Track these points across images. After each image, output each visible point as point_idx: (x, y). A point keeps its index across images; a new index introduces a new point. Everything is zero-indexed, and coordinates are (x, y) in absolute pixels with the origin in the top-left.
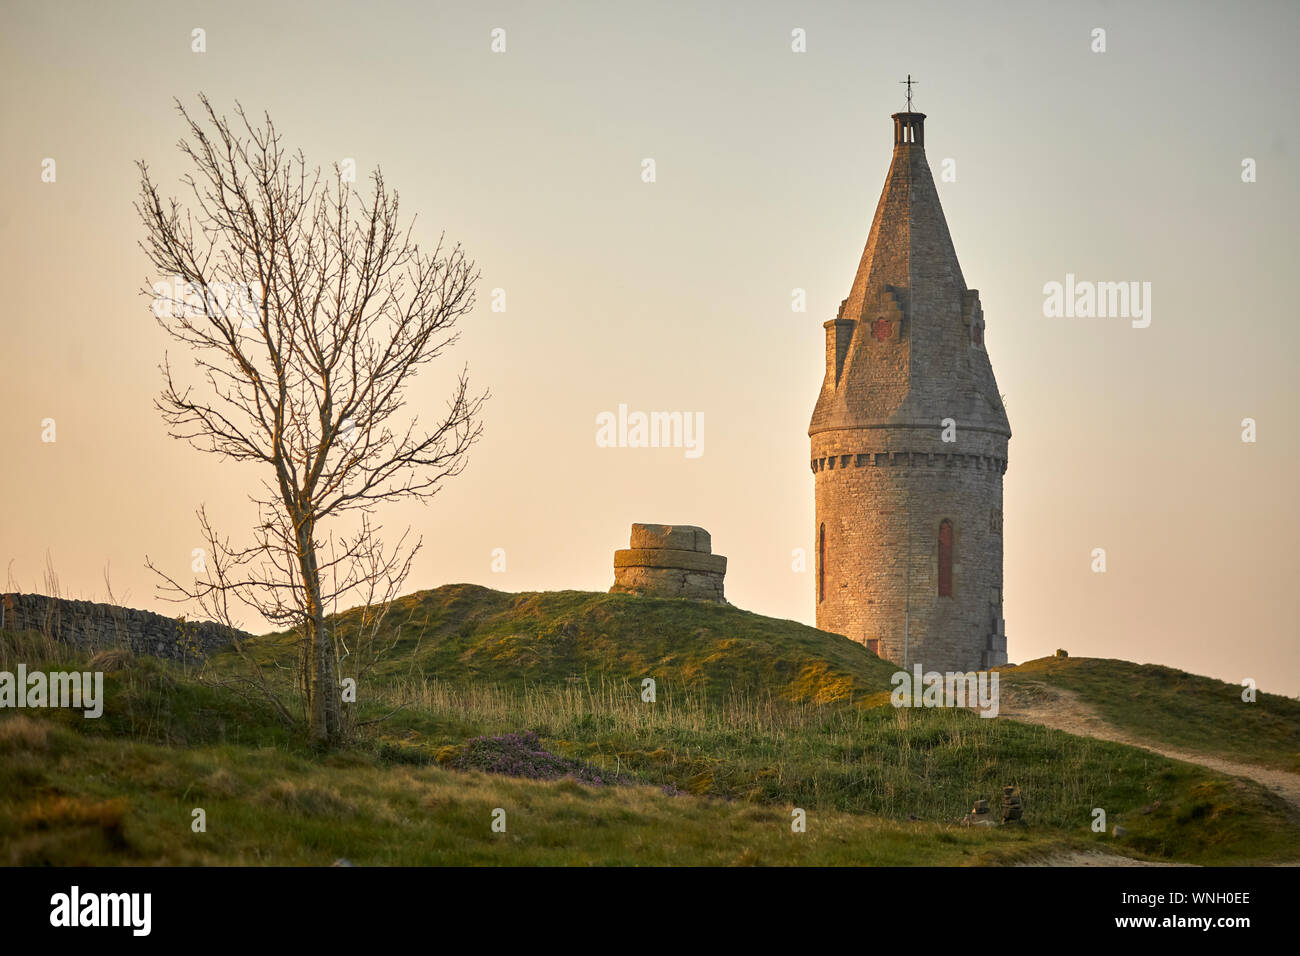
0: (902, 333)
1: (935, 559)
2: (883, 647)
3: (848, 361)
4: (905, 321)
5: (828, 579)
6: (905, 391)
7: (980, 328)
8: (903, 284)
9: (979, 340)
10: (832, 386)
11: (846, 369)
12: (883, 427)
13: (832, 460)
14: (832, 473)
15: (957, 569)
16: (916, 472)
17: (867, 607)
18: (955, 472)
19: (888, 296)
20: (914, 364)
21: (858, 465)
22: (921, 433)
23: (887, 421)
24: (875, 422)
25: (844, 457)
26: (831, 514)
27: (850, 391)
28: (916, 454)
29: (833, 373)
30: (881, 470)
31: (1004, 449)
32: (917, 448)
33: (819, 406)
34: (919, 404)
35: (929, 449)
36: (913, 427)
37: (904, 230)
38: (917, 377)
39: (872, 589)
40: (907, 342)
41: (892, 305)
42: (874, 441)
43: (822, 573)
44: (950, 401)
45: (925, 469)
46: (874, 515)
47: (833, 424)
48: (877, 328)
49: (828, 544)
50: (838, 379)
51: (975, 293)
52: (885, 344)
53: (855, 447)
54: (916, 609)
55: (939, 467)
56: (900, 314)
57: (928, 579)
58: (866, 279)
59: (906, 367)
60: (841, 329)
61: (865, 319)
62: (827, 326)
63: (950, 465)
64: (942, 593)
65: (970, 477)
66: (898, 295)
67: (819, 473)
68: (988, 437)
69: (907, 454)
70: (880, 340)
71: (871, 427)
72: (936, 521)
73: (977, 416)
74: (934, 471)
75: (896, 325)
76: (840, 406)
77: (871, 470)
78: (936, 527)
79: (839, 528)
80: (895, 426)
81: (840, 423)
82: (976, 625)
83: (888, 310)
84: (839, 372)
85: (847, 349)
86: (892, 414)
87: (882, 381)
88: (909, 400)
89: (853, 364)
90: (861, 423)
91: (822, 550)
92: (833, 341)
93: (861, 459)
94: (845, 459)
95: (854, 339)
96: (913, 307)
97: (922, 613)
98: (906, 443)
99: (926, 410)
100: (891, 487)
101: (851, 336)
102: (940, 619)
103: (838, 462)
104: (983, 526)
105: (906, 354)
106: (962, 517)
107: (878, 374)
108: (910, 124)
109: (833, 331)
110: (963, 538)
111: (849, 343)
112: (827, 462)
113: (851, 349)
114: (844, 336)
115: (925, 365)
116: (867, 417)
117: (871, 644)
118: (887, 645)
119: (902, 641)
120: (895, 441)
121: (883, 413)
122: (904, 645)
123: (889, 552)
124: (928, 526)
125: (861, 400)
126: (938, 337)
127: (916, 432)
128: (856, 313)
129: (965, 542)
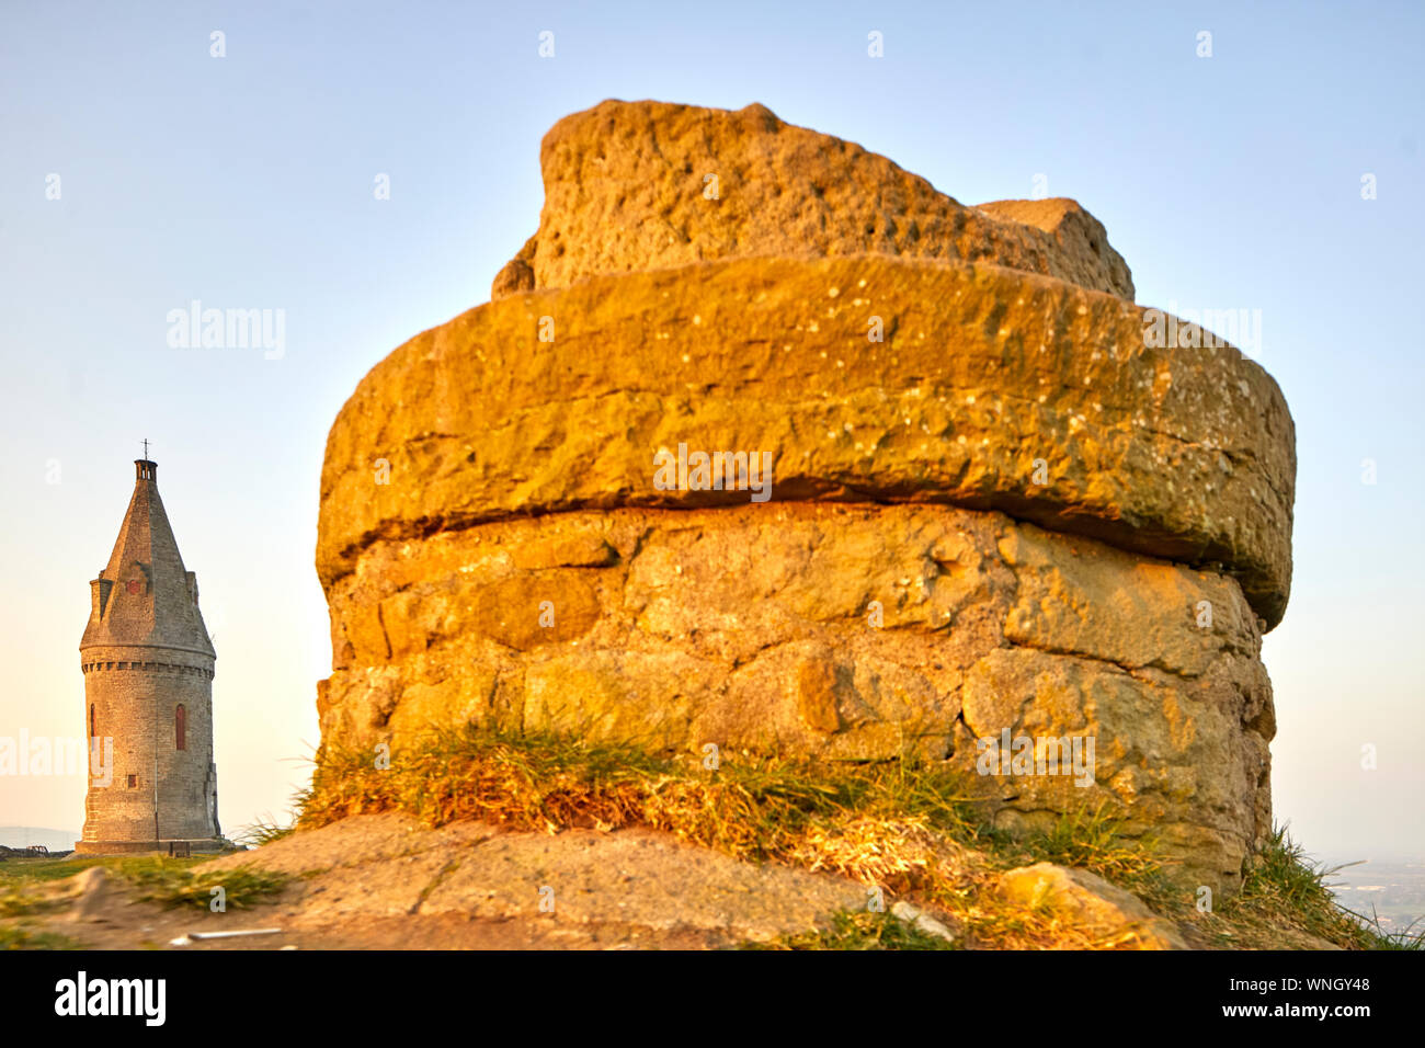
0: (148, 591)
1: (174, 727)
2: (140, 779)
3: (109, 606)
4: (149, 584)
6: (152, 626)
7: (196, 595)
8: (146, 562)
9: (197, 603)
10: (97, 620)
11: (108, 610)
12: (137, 646)
13: (99, 665)
14: (100, 673)
15: (188, 734)
16: (161, 675)
17: (128, 756)
18: (186, 677)
19: (137, 568)
20: (157, 610)
21: (119, 668)
22: (164, 652)
23: (140, 643)
24: (131, 643)
26: (99, 699)
27: (111, 623)
28: (160, 664)
29: (98, 612)
30: (136, 673)
32: (161, 661)
33: (88, 632)
34: (162, 634)
35: (169, 662)
36: (158, 648)
37: (146, 530)
38: (159, 619)
39: (131, 744)
40: (152, 597)
41: (140, 573)
42: (132, 655)
43: (93, 734)
44: (182, 635)
45: (166, 674)
46: (131, 700)
47: (100, 642)
48: (130, 587)
49: (98, 717)
50: (102, 616)
51: (193, 574)
52: (136, 596)
53: (117, 657)
54: (162, 757)
55: (175, 673)
56: (146, 579)
57: (170, 739)
58: (120, 557)
59: (152, 612)
60: (103, 585)
61: (121, 580)
62: (92, 583)
63: (183, 672)
64: (178, 748)
65: (196, 680)
66: (144, 568)
67: (89, 674)
68: (206, 658)
69: (154, 664)
70: (132, 594)
71: (128, 646)
72: (175, 705)
73: (201, 646)
74: (172, 675)
75: (143, 586)
76: (105, 631)
77: (128, 673)
78: (174, 709)
79: (105, 706)
80: (145, 647)
81: (106, 643)
82: (201, 767)
83: (137, 576)
84: (103, 607)
85: (107, 598)
86: (144, 639)
87: (134, 619)
88: (155, 631)
89: (113, 607)
90: (120, 643)
91: (92, 720)
92: (97, 593)
93: (122, 665)
94: (109, 665)
95: (113, 591)
96: (155, 577)
97: (167, 760)
98: (153, 657)
99: (166, 639)
100: (143, 683)
101: (110, 590)
102: (177, 764)
103: (104, 666)
104: (202, 709)
105: (151, 604)
106: (190, 703)
107: (132, 614)
108: (147, 468)
109: (98, 586)
110: (192, 716)
111: (108, 595)
112: (95, 667)
113: (111, 599)
114: (105, 590)
115: (165, 611)
116: (124, 639)
117: (131, 780)
118: (142, 779)
119: (154, 776)
120: (146, 656)
121: (137, 638)
122: (155, 778)
123: (142, 723)
124: (169, 708)
125: (120, 629)
126: (172, 597)
127: (160, 651)
128: (113, 576)
129: (192, 719)
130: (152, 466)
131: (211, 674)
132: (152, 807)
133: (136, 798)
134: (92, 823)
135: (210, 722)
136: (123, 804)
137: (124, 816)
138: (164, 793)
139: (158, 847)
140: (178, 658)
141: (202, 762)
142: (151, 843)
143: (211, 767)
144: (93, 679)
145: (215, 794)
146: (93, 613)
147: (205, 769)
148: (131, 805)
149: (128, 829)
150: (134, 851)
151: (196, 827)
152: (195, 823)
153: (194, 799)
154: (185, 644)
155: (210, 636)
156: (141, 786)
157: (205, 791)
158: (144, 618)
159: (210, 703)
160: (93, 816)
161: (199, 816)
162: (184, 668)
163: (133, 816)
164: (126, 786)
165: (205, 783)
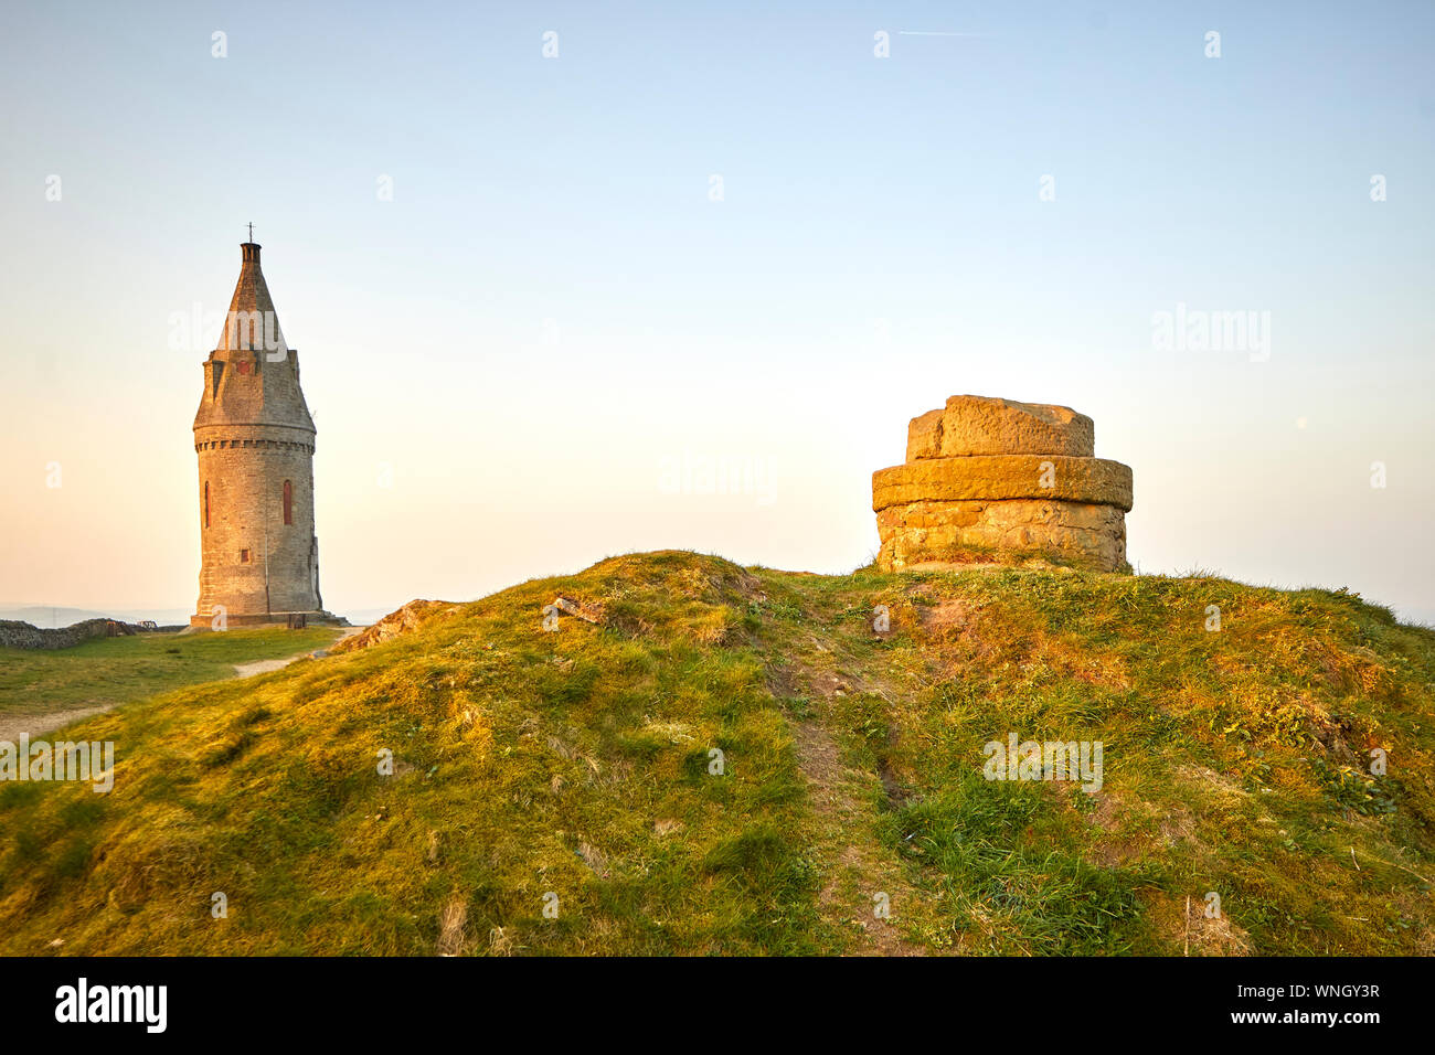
0: (257, 371)
1: (282, 502)
2: (252, 554)
3: (222, 385)
4: (256, 363)
5: (213, 514)
6: (261, 405)
7: (298, 373)
9: (298, 379)
10: (210, 400)
11: (220, 391)
12: (249, 425)
13: (213, 443)
14: (214, 451)
15: (294, 509)
16: (270, 452)
17: (240, 531)
18: (292, 453)
20: (265, 389)
21: (232, 447)
22: (273, 429)
23: (251, 422)
24: (243, 422)
25: (222, 442)
26: (214, 476)
27: (225, 403)
28: (269, 441)
29: (211, 392)
30: (247, 450)
31: (314, 441)
32: (270, 438)
33: (201, 411)
34: (270, 412)
35: (277, 439)
36: (267, 425)
38: (267, 397)
39: (243, 520)
40: (261, 375)
41: (250, 354)
42: (244, 433)
43: (207, 511)
44: (288, 412)
45: (275, 451)
46: (243, 477)
47: (213, 421)
48: (241, 368)
49: (212, 494)
50: (215, 396)
51: (296, 351)
52: (245, 377)
53: (230, 435)
54: (271, 532)
55: (283, 450)
56: (255, 359)
57: (278, 514)
59: (260, 391)
60: (215, 365)
61: (231, 361)
62: (205, 365)
63: (289, 449)
64: (286, 523)
65: (299, 456)
67: (203, 453)
68: (307, 434)
69: (263, 441)
70: (242, 374)
71: (241, 425)
72: (282, 480)
73: (302, 422)
74: (280, 452)
75: (252, 365)
76: (219, 411)
77: (241, 450)
78: (282, 484)
79: (219, 483)
80: (256, 425)
81: (219, 422)
82: (305, 541)
83: (245, 355)
84: (216, 387)
85: (220, 378)
86: (254, 417)
87: (245, 398)
88: (264, 410)
89: (225, 388)
90: (233, 422)
91: (206, 498)
92: (211, 374)
93: (235, 443)
94: (223, 443)
95: (225, 372)
96: (263, 356)
97: (275, 534)
98: (263, 436)
99: (274, 416)
100: (253, 460)
101: (221, 371)
102: (285, 538)
103: (218, 445)
104: (306, 484)
105: (260, 383)
106: (296, 478)
107: (242, 394)
108: (252, 252)
109: (211, 367)
110: (297, 492)
111: (220, 375)
112: (209, 446)
113: (224, 379)
114: (218, 371)
115: (272, 390)
116: (237, 418)
117: (244, 553)
118: (254, 553)
119: (266, 549)
120: (256, 434)
121: (249, 417)
122: (265, 552)
123: (254, 499)
124: (277, 484)
125: (233, 408)
126: (278, 375)
127: (270, 429)
128: (224, 358)
129: (298, 493)
130: (257, 248)
131: (312, 450)
132: (263, 580)
133: (248, 572)
134: (208, 597)
135: (312, 496)
136: (236, 578)
137: (237, 591)
138: (274, 567)
139: (269, 619)
140: (285, 435)
141: (306, 536)
142: (263, 616)
143: (314, 540)
144: (208, 457)
145: (317, 568)
146: (205, 392)
147: (309, 543)
148: (245, 579)
149: (242, 602)
150: (247, 624)
151: (302, 599)
152: (303, 596)
153: (300, 571)
154: (291, 421)
155: (311, 411)
156: (253, 560)
157: (309, 565)
158: (253, 395)
159: (312, 478)
160: (208, 590)
161: (304, 589)
162: (290, 445)
163: (247, 590)
164: (240, 560)
165: (309, 557)
